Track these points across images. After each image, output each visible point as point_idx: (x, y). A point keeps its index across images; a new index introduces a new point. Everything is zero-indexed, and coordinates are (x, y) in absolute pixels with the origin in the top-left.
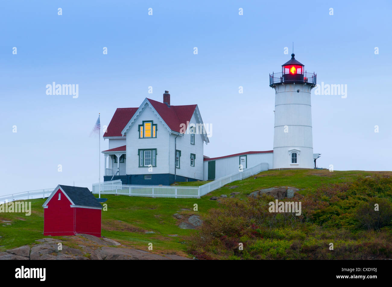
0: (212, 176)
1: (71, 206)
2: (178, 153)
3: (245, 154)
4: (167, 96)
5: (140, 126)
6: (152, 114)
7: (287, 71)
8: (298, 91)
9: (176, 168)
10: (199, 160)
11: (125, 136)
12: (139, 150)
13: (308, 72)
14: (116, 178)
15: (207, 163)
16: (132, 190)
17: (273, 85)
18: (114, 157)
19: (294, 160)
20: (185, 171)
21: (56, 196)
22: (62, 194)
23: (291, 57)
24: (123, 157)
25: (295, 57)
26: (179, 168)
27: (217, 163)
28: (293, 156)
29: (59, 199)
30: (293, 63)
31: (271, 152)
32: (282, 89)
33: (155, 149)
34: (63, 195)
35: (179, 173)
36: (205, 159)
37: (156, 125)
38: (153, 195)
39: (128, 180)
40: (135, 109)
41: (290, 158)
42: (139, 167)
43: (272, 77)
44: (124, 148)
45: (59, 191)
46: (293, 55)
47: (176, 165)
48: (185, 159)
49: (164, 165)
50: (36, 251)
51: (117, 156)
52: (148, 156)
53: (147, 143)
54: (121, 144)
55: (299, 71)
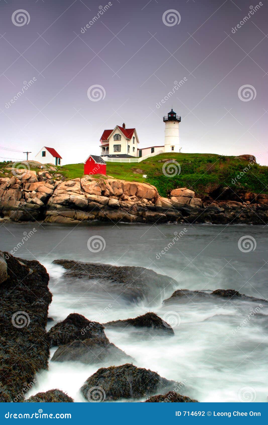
0: (140, 156)
1: (95, 163)
2: (129, 146)
3: (153, 147)
4: (124, 125)
5: (114, 136)
6: (118, 132)
7: (170, 116)
8: (174, 123)
9: (128, 152)
10: (136, 150)
11: (109, 139)
12: (114, 145)
13: (178, 116)
14: (105, 156)
15: (139, 151)
16: (112, 160)
17: (165, 121)
19: (173, 149)
20: (131, 153)
21: (89, 159)
22: (91, 158)
23: (171, 110)
24: (108, 149)
25: (173, 110)
26: (129, 152)
27: (143, 151)
28: (172, 148)
29: (90, 160)
30: (172, 113)
31: (164, 146)
32: (168, 122)
33: (120, 145)
35: (129, 154)
36: (138, 149)
37: (121, 136)
38: (121, 162)
40: (112, 130)
41: (171, 148)
42: (114, 152)
43: (164, 118)
44: (108, 145)
45: (90, 157)
46: (172, 110)
47: (128, 151)
48: (131, 149)
49: (124, 151)
50: (83, 180)
51: (105, 148)
52: (117, 148)
53: (117, 143)
54: (106, 143)
55: (174, 116)
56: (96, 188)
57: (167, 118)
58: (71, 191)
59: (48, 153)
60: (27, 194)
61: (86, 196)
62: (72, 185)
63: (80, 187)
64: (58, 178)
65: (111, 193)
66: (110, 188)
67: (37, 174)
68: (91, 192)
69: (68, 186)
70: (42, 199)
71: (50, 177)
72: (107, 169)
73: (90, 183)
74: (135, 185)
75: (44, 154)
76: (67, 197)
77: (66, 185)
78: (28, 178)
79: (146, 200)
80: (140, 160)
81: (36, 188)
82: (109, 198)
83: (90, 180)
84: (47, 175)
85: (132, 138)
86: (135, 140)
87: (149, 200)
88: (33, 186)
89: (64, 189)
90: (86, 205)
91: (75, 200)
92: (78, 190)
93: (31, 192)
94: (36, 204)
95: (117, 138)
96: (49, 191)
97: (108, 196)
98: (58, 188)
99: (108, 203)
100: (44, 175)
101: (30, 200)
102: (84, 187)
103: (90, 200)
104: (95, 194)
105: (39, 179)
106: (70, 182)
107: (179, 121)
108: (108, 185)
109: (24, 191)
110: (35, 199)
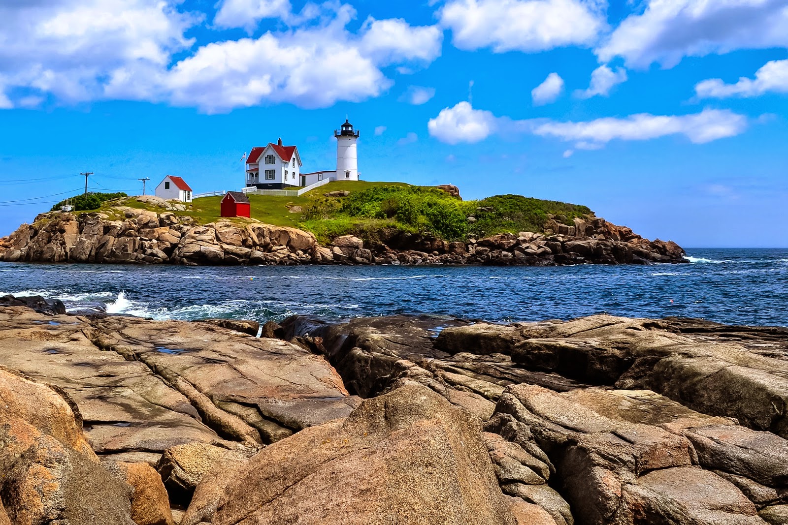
0: (304, 185)
1: (234, 202)
2: (286, 172)
3: (321, 173)
4: (280, 142)
5: (266, 157)
6: (271, 152)
7: (344, 129)
8: (350, 140)
9: (285, 180)
10: (297, 176)
11: (258, 162)
12: (266, 170)
13: (355, 129)
14: (253, 185)
15: (301, 177)
16: (263, 192)
17: (337, 136)
18: (252, 174)
19: (348, 176)
20: (290, 181)
21: (227, 196)
24: (257, 174)
26: (287, 180)
27: (307, 177)
29: (229, 199)
30: (347, 125)
31: (336, 171)
32: (341, 138)
33: (274, 170)
34: (230, 197)
35: (287, 183)
36: (300, 175)
37: (275, 157)
38: (274, 195)
39: (260, 186)
40: (264, 148)
41: (345, 175)
42: (266, 179)
43: (336, 132)
44: (257, 169)
45: (229, 194)
46: (347, 120)
47: (285, 178)
48: (290, 175)
49: (279, 179)
50: (218, 225)
51: (254, 174)
52: (270, 174)
53: (270, 167)
54: (256, 167)
55: (350, 129)
56: (235, 237)
57: (339, 132)
58: (202, 240)
59: (172, 184)
60: (147, 244)
61: (222, 247)
62: (203, 233)
63: (214, 235)
64: (186, 223)
65: (254, 242)
66: (254, 236)
67: (159, 216)
68: (228, 241)
69: (199, 233)
70: (165, 251)
71: (175, 221)
73: (227, 229)
74: (286, 232)
75: (167, 186)
76: (197, 249)
77: (195, 233)
78: (146, 221)
79: (300, 252)
80: (301, 192)
81: (157, 236)
82: (251, 250)
83: (228, 226)
84: (172, 217)
85: (292, 159)
86: (296, 162)
87: (305, 252)
88: (154, 232)
89: (193, 238)
90: (220, 258)
91: (207, 253)
92: (211, 240)
93: (150, 240)
94: (158, 256)
95: (270, 159)
96: (175, 240)
97: (250, 247)
98: (186, 236)
99: (250, 255)
100: (168, 217)
101: (149, 251)
102: (219, 235)
103: (226, 252)
104: (234, 245)
105: (162, 223)
106: (201, 229)
107: (357, 136)
108: (251, 232)
109: (141, 239)
110: (156, 250)
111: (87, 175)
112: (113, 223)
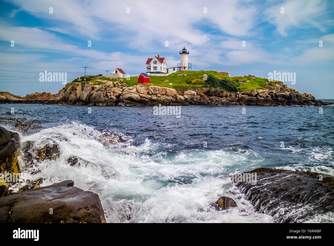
0: (168, 72)
1: (144, 77)
2: (161, 67)
3: (174, 68)
4: (159, 56)
5: (153, 62)
6: (156, 59)
7: (183, 51)
8: (185, 55)
10: (165, 69)
11: (150, 64)
12: (153, 67)
13: (187, 51)
14: (149, 72)
15: (167, 70)
16: (153, 75)
17: (180, 54)
18: (148, 68)
19: (185, 69)
20: (163, 71)
21: (140, 75)
22: (142, 75)
24: (150, 68)
27: (169, 70)
30: (184, 49)
31: (180, 67)
32: (182, 54)
33: (157, 66)
35: (161, 71)
37: (157, 61)
38: (157, 76)
39: (151, 73)
42: (153, 70)
44: (150, 66)
48: (162, 69)
49: (158, 70)
50: (138, 86)
52: (155, 68)
53: (155, 65)
54: (149, 66)
55: (185, 51)
56: (144, 91)
57: (181, 52)
58: (131, 92)
59: (118, 72)
60: (109, 94)
61: (139, 95)
62: (132, 89)
63: (136, 90)
64: (124, 86)
65: (152, 93)
66: (152, 90)
67: (113, 83)
68: (142, 93)
69: (130, 89)
70: (116, 97)
71: (120, 85)
72: (150, 80)
73: (141, 88)
74: (165, 89)
75: (116, 72)
76: (129, 96)
77: (128, 89)
78: (108, 85)
79: (171, 97)
80: (167, 75)
81: (113, 91)
84: (119, 84)
85: (163, 62)
86: (165, 63)
87: (173, 97)
88: (111, 89)
89: (128, 91)
90: (139, 100)
91: (134, 97)
92: (135, 92)
93: (110, 93)
94: (113, 99)
95: (155, 62)
96: (120, 93)
97: (151, 95)
98: (125, 91)
99: (151, 98)
100: (117, 84)
101: (110, 97)
102: (138, 90)
103: (141, 97)
104: (144, 94)
105: (115, 86)
106: (131, 88)
107: (188, 54)
108: (151, 89)
109: (107, 92)
110: (113, 97)
111: (85, 68)
112: (95, 86)
